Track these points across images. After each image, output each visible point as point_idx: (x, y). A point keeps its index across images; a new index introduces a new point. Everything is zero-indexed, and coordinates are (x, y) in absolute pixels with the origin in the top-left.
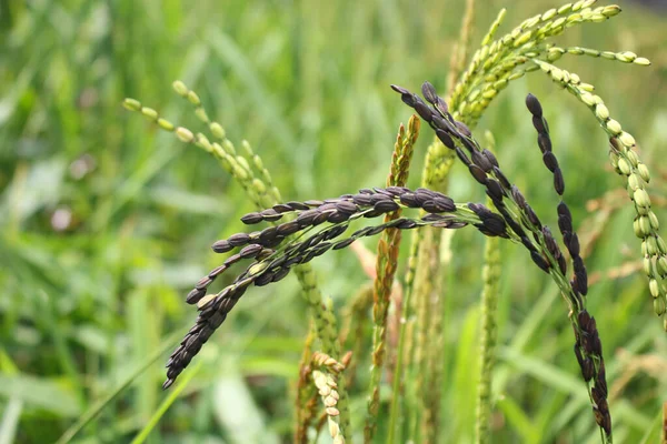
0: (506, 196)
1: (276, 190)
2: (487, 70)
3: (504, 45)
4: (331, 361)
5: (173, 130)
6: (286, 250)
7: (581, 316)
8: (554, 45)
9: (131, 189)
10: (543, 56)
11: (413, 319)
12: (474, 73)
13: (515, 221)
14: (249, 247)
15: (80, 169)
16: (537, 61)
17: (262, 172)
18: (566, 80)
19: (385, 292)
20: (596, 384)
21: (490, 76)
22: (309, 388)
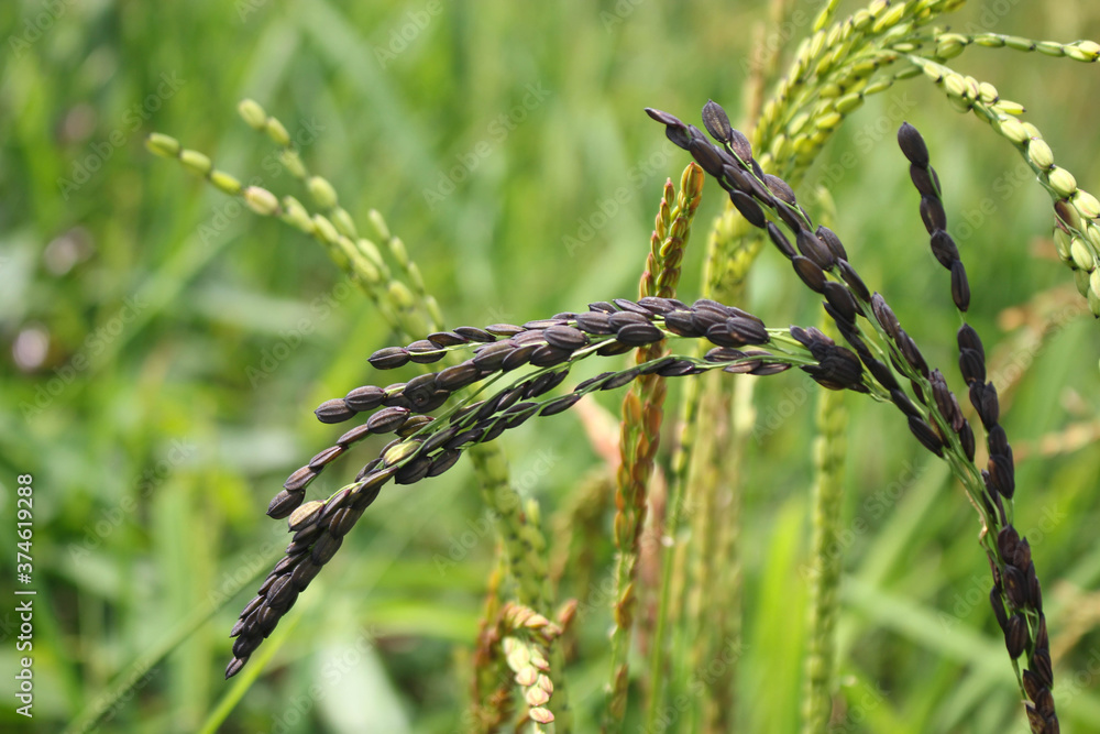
0: (863, 314)
1: (431, 302)
2: (823, 77)
3: (854, 29)
4: (536, 620)
5: (239, 193)
6: (453, 418)
7: (1002, 536)
8: (947, 30)
9: (160, 293)
10: (928, 50)
11: (686, 537)
12: (799, 82)
13: (880, 360)
14: (384, 412)
15: (65, 255)
16: (916, 60)
17: (404, 270)
18: (972, 95)
19: (635, 490)
20: (1031, 664)
21: (829, 87)
22: (496, 667)
